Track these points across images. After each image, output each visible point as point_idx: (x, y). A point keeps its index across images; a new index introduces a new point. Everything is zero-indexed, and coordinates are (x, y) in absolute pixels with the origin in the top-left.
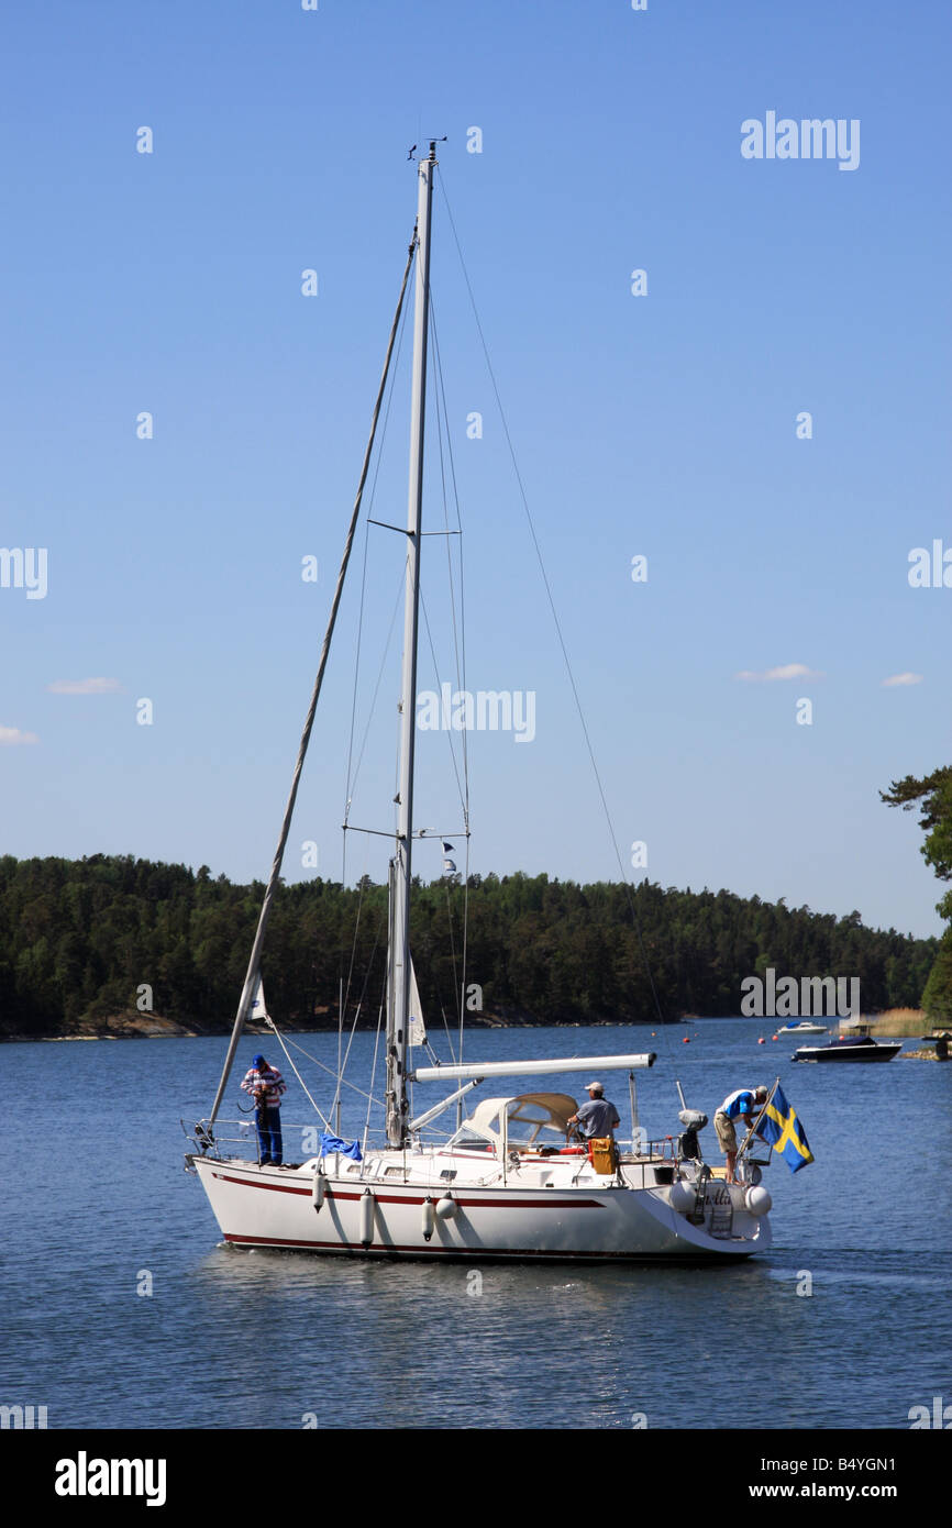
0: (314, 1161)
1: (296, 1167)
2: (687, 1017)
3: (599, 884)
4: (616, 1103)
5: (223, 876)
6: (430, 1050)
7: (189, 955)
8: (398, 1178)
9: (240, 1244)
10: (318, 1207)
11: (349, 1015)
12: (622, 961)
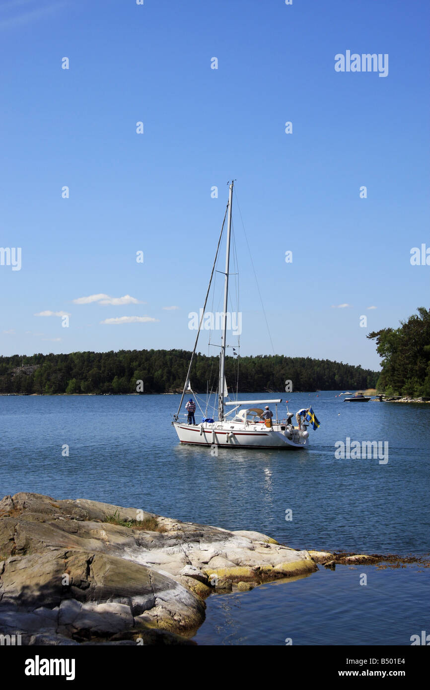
0: (201, 424)
1: (197, 425)
2: (318, 391)
3: (297, 358)
4: (272, 411)
5: (204, 355)
6: (229, 398)
7: (196, 374)
8: (221, 428)
9: (184, 443)
10: (201, 435)
11: (210, 390)
12: (302, 377)
